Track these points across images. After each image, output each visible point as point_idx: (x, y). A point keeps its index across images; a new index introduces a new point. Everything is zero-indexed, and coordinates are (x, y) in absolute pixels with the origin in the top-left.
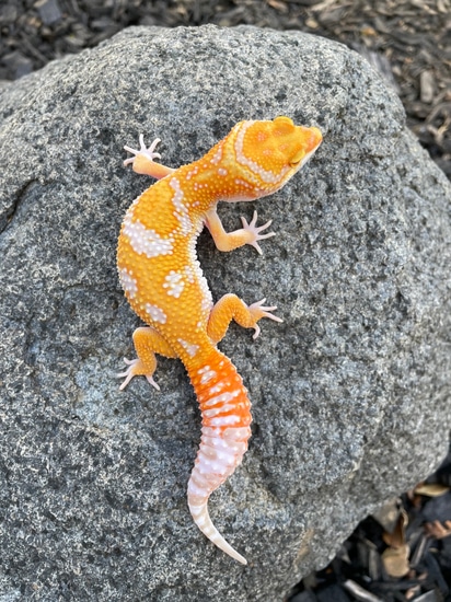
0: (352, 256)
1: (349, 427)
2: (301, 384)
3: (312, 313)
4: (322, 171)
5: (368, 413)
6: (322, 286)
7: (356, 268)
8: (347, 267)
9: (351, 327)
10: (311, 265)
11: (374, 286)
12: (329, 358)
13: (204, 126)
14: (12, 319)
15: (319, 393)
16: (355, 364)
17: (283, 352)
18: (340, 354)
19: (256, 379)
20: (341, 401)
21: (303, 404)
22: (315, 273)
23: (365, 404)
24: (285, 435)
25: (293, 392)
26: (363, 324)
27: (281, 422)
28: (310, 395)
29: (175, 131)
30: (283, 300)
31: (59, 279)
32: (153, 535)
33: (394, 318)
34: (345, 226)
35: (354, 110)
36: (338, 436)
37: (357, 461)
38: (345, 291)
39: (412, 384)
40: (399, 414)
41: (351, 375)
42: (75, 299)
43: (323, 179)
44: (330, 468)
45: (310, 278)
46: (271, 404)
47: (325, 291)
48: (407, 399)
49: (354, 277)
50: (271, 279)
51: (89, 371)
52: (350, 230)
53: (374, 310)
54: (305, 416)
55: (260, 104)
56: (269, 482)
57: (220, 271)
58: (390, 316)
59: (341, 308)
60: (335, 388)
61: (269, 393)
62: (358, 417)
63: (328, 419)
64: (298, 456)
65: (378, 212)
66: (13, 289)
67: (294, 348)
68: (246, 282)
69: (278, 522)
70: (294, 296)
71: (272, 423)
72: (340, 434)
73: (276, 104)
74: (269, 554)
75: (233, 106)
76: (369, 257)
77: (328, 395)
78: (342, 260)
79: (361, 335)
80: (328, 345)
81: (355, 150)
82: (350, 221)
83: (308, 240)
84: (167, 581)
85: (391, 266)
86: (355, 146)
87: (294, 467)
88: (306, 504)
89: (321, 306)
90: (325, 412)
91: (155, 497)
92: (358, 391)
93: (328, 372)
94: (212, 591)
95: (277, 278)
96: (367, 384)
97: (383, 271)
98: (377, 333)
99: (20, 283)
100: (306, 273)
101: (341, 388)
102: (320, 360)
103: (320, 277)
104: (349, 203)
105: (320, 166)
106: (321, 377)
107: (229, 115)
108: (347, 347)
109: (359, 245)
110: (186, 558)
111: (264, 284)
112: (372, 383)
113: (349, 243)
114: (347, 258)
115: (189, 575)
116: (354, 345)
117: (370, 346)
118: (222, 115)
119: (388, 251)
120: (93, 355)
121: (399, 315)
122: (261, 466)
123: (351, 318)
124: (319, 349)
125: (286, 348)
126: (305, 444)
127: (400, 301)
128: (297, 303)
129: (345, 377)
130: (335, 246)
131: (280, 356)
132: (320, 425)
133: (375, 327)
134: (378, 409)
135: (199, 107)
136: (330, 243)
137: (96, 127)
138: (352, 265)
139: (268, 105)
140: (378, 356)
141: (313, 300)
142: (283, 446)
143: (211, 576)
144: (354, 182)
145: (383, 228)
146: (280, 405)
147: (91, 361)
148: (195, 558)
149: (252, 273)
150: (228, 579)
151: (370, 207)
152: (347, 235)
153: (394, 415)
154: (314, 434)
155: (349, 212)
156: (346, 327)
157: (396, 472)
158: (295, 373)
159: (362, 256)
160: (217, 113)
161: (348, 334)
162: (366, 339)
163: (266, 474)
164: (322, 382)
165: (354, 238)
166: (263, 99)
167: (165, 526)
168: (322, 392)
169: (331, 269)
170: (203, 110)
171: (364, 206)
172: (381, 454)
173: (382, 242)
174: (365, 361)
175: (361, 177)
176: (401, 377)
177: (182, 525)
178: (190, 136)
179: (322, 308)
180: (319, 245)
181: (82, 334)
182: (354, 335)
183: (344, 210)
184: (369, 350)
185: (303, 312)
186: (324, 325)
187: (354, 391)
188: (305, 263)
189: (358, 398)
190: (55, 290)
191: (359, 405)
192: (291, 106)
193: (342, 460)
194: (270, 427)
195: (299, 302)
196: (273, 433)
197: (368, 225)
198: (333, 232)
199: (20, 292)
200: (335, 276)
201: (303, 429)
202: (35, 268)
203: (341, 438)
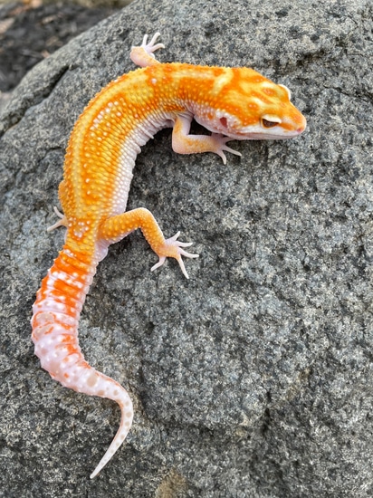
0: (312, 184)
1: (254, 374)
2: (214, 302)
3: (246, 227)
4: (305, 91)
5: (279, 365)
6: (264, 203)
7: (313, 198)
8: (302, 193)
9: (287, 259)
10: (261, 178)
11: (328, 224)
12: (252, 284)
13: (199, 27)
14: (7, 167)
15: (229, 318)
16: (280, 303)
17: (206, 261)
18: (265, 284)
19: (168, 277)
20: (251, 338)
21: (208, 323)
22: (263, 187)
23: (278, 352)
24: (175, 347)
25: (201, 307)
26: (303, 262)
27: (178, 332)
28: (218, 317)
29: (174, 30)
30: (218, 203)
31: (47, 141)
32: (13, 385)
33: (345, 271)
34: (313, 150)
35: (361, 44)
36: (237, 377)
37: (249, 415)
38: (291, 218)
39: (353, 363)
40: (325, 392)
41: (270, 312)
42: (51, 160)
43: (304, 100)
44: (215, 407)
45: (255, 190)
46: (174, 308)
47: (267, 209)
48: (341, 378)
49: (307, 206)
50: (213, 179)
51: (35, 222)
52: (318, 157)
53: (319, 249)
54: (205, 338)
55: (258, 16)
56: (142, 389)
57: (167, 159)
58: (343, 268)
59: (282, 235)
60: (248, 319)
61: (177, 298)
62: (266, 366)
63: (231, 353)
64: (180, 375)
65: (359, 149)
66: (17, 144)
67: (219, 260)
68: (188, 175)
69: (137, 439)
70: (230, 203)
71: (168, 330)
72: (240, 375)
73: (274, 18)
74: (118, 472)
75: (231, 13)
76: (332, 191)
77: (237, 324)
78: (298, 184)
79: (296, 272)
80: (254, 269)
81: (351, 83)
82: (321, 147)
83: (267, 153)
84: (7, 439)
85: (356, 210)
86: (352, 78)
87: (174, 386)
88: (181, 442)
89: (259, 226)
90: (229, 343)
91: (26, 347)
92: (273, 334)
93: (246, 300)
94: (47, 477)
95: (219, 179)
96: (287, 331)
97: (344, 211)
98: (316, 276)
99: (22, 140)
100: (252, 184)
101: (256, 323)
102: (241, 282)
103: (266, 192)
104: (327, 131)
105: (305, 86)
106: (236, 301)
107: (224, 19)
108: (274, 279)
109: (324, 174)
110: (31, 424)
111: (205, 183)
112: (293, 332)
113: (312, 170)
114: (305, 184)
115: (28, 443)
116: (284, 280)
117: (303, 289)
118: (218, 19)
119: (358, 191)
120: (44, 209)
121: (353, 270)
122: (141, 369)
123: (290, 250)
124: (243, 270)
125: (210, 258)
126: (194, 367)
127: (360, 255)
128: (233, 212)
129: (263, 311)
130: (294, 167)
131: (202, 267)
132: (220, 355)
133: (317, 270)
134: (293, 366)
135: (202, 11)
136: (290, 162)
137: (122, 28)
138: (308, 192)
139: (266, 17)
140: (310, 303)
141: (252, 215)
142: (168, 357)
143: (50, 459)
144: (341, 114)
145: (359, 165)
146: (184, 315)
147: (40, 214)
148: (39, 429)
149: (196, 168)
150: (67, 474)
151: (351, 142)
152: (313, 160)
153: (318, 389)
154: (209, 362)
155: (323, 138)
156: (281, 257)
157: (311, 469)
158: (211, 289)
159: (323, 186)
160: (214, 17)
161: (281, 266)
162: (300, 279)
163: (142, 379)
164: (235, 308)
165: (320, 166)
166: (263, 11)
167: (26, 381)
168: (233, 317)
169: (281, 188)
170: (204, 14)
171: (344, 140)
172: (295, 434)
173: (353, 180)
174: (293, 304)
175: (352, 112)
176: (339, 347)
177: (42, 390)
178: (184, 33)
179: (260, 227)
180: (276, 161)
181: (42, 188)
182: (288, 271)
183: (318, 134)
184: (300, 292)
185: (236, 224)
186: (256, 246)
187: (269, 332)
188: (255, 174)
189: (272, 343)
190: (41, 149)
191: (271, 350)
192: (288, 22)
193: (231, 406)
194: (164, 332)
195: (234, 211)
196: (164, 339)
197: (340, 157)
198: (296, 151)
199: (20, 146)
200: (284, 198)
201: (198, 350)
202: (36, 130)
203: (239, 380)
